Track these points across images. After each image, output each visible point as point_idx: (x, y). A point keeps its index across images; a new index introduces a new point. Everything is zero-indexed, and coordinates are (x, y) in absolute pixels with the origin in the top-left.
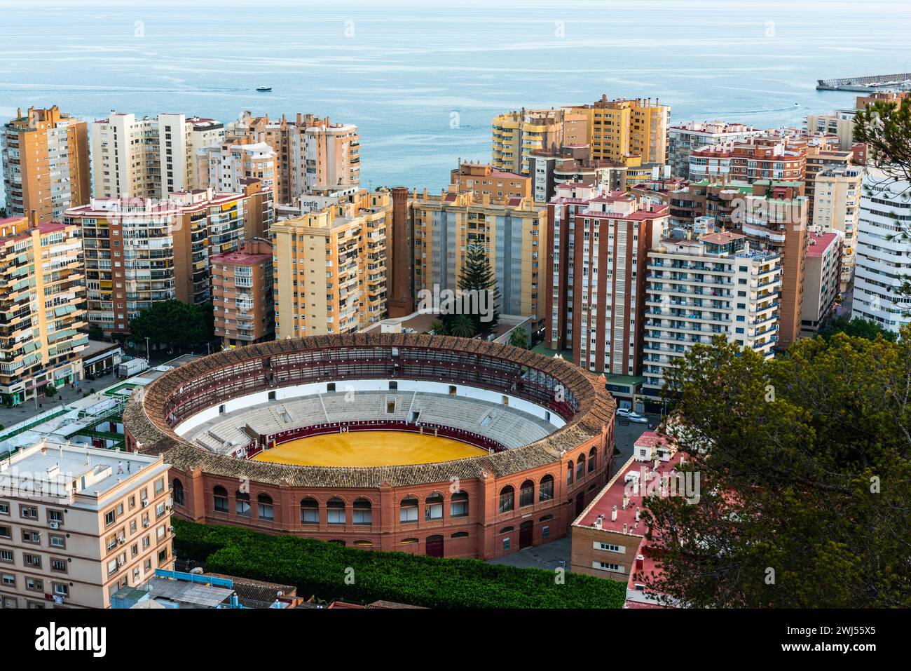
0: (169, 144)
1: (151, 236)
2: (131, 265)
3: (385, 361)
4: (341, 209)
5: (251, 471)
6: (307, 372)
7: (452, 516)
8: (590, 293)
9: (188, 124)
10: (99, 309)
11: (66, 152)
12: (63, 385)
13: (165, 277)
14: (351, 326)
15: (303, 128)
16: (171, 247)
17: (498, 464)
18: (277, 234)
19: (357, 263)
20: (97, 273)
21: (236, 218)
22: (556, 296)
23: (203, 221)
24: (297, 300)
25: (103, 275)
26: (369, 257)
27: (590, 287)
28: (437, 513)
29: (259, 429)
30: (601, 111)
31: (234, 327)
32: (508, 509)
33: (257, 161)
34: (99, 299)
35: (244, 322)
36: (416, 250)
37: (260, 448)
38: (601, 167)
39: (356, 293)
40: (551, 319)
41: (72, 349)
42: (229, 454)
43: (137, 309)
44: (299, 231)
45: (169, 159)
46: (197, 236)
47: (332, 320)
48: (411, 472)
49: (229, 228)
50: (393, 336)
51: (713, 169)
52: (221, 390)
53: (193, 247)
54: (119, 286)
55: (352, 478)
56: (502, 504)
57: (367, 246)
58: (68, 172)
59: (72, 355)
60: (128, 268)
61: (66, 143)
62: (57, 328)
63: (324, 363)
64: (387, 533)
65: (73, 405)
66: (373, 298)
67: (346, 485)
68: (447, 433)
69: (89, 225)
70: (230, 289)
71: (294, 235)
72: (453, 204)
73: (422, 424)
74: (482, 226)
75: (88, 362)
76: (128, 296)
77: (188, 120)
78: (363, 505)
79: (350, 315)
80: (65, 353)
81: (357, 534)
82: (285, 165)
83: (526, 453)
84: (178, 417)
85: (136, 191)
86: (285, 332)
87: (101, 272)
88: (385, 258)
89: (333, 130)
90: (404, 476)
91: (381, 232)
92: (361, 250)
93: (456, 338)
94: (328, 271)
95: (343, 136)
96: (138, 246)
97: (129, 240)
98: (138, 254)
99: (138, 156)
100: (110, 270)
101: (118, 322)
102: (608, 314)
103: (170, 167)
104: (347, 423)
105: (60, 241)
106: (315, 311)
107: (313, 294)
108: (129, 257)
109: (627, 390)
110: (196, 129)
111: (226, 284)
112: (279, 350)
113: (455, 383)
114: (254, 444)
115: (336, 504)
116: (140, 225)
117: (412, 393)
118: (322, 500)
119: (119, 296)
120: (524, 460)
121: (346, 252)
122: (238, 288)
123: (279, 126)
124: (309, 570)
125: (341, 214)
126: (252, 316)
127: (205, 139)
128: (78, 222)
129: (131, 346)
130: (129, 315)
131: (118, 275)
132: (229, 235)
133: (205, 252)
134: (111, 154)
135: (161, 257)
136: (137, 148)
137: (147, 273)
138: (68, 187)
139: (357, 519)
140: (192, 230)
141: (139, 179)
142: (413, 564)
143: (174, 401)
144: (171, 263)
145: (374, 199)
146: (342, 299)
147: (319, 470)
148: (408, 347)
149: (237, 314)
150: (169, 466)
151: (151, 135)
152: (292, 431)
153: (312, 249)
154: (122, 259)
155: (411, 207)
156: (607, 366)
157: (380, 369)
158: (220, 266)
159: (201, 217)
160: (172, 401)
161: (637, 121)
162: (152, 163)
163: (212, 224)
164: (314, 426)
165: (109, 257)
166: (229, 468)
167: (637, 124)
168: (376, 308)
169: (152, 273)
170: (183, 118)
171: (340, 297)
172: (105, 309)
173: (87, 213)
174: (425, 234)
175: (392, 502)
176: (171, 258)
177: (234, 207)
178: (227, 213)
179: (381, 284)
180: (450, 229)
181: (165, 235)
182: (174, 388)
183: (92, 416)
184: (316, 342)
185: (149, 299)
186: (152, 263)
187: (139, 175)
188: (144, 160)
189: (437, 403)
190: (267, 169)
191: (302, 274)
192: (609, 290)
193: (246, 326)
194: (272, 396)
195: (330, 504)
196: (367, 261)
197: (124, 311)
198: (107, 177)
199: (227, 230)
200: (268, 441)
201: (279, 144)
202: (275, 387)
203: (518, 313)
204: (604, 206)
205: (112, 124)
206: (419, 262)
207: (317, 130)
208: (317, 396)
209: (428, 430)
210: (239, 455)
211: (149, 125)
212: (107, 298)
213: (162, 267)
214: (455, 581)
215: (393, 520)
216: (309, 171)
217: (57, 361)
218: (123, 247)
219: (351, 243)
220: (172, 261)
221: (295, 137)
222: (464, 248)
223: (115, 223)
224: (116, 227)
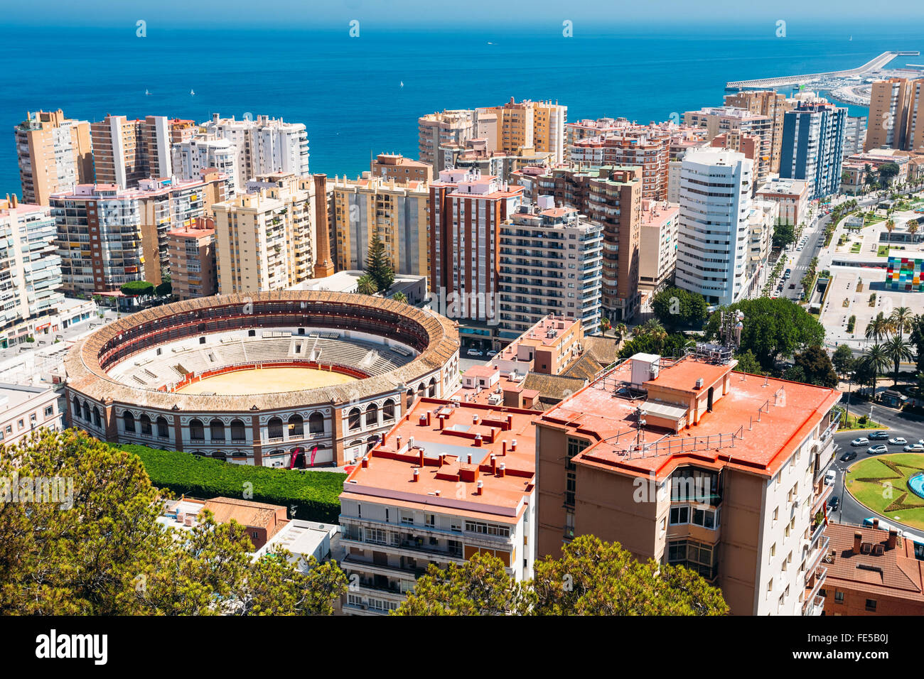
2: (105, 238)
3: (295, 312)
4: (272, 192)
10: (81, 274)
16: (137, 224)
17: (348, 391)
18: (217, 213)
19: (284, 235)
20: (78, 245)
21: (196, 200)
22: (438, 260)
24: (234, 265)
25: (83, 246)
27: (459, 252)
29: (190, 368)
30: (510, 111)
32: (355, 426)
33: (219, 155)
34: (81, 265)
36: (338, 225)
37: (188, 382)
38: (496, 155)
41: (50, 306)
44: (233, 210)
46: (162, 214)
48: (277, 398)
49: (189, 208)
51: (588, 157)
53: (158, 223)
54: (97, 254)
56: (350, 422)
57: (293, 222)
59: (51, 311)
60: (103, 240)
66: (301, 263)
68: (339, 368)
69: (70, 206)
70: (181, 257)
71: (229, 213)
72: (365, 187)
73: (320, 361)
74: (387, 205)
76: (104, 263)
78: (238, 425)
80: (44, 309)
82: (248, 157)
86: (226, 290)
87: (82, 244)
90: (271, 401)
95: (292, 133)
97: (103, 218)
98: (111, 230)
100: (89, 243)
101: (97, 284)
102: (474, 273)
107: (246, 260)
108: (103, 232)
111: (179, 253)
114: (183, 379)
115: (217, 424)
119: (97, 263)
120: (370, 388)
121: (272, 227)
122: (188, 256)
123: (241, 125)
126: (200, 278)
128: (61, 203)
130: (106, 278)
131: (96, 246)
132: (190, 213)
133: (169, 227)
137: (120, 244)
140: (156, 210)
145: (303, 184)
148: (312, 302)
149: (188, 277)
152: (216, 369)
153: (244, 224)
154: (98, 233)
157: (291, 319)
158: (174, 239)
159: (163, 199)
160: (114, 346)
161: (540, 119)
164: (234, 365)
165: (87, 232)
167: (539, 121)
169: (123, 245)
172: (86, 274)
174: (343, 211)
175: (261, 422)
178: (187, 196)
180: (362, 207)
186: (122, 236)
188: (136, 154)
189: (334, 345)
191: (237, 244)
192: (474, 255)
193: (195, 287)
194: (202, 340)
197: (101, 275)
199: (188, 210)
200: (195, 376)
201: (243, 140)
202: (205, 333)
203: (417, 274)
204: (470, 188)
206: (340, 235)
207: (271, 128)
208: (239, 340)
209: (325, 366)
215: (263, 437)
217: (38, 315)
218: (98, 224)
219: (277, 219)
221: (254, 135)
222: (375, 223)
223: (91, 204)
224: (92, 208)
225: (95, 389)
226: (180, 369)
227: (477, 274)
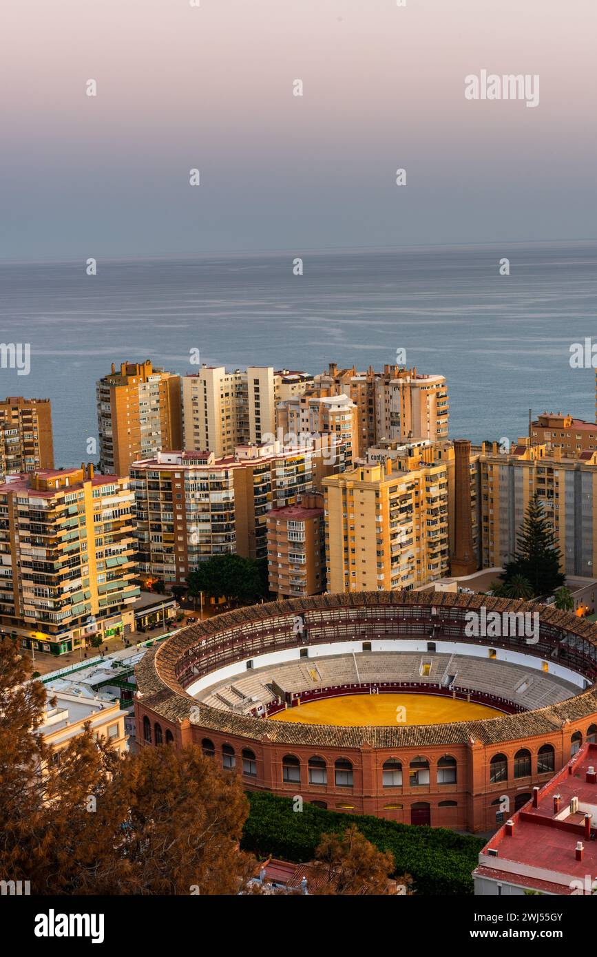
0: (257, 397)
1: (211, 489)
2: (192, 518)
3: (423, 620)
4: (400, 463)
5: (237, 726)
6: (343, 630)
7: (438, 784)
9: (277, 377)
10: (161, 562)
11: (158, 405)
12: (113, 636)
13: (226, 531)
14: (406, 584)
15: (387, 380)
16: (232, 500)
17: (490, 730)
18: (329, 488)
19: (413, 519)
20: (160, 525)
21: (303, 472)
23: (268, 474)
24: (348, 555)
25: (165, 527)
26: (428, 513)
28: (425, 779)
29: (285, 687)
31: (286, 583)
32: (500, 779)
33: (334, 414)
34: (162, 551)
35: (297, 577)
36: (484, 507)
37: (283, 706)
39: (412, 550)
41: (123, 600)
43: (198, 562)
44: (349, 485)
45: (258, 413)
46: (261, 489)
47: (382, 577)
48: (396, 733)
49: (295, 481)
50: (445, 595)
52: (249, 645)
53: (256, 500)
54: (180, 539)
55: (335, 737)
56: (493, 773)
57: (425, 502)
58: (159, 426)
59: (124, 607)
60: (190, 521)
61: (157, 397)
62: (108, 579)
63: (359, 621)
64: (369, 797)
65: (110, 656)
66: (434, 556)
67: (327, 744)
68: (480, 698)
69: (153, 478)
70: (283, 544)
71: (345, 489)
72: (521, 458)
73: (455, 688)
74: (551, 480)
75: (139, 614)
76: (189, 549)
77: (275, 374)
78: (344, 766)
79: (404, 573)
80: (115, 605)
81: (338, 795)
82: (371, 417)
83: (524, 721)
84: (200, 670)
85: (225, 445)
86: (336, 587)
87: (164, 525)
88: (446, 514)
89: (418, 381)
90: (387, 737)
91: (441, 486)
92: (417, 505)
93: (497, 598)
94: (378, 526)
95: (429, 388)
96: (199, 499)
97: (191, 493)
98: (200, 507)
99: (228, 410)
100: (173, 523)
101: (179, 575)
103: (258, 420)
104: (378, 684)
105: (113, 493)
106: (366, 567)
107: (363, 550)
108: (190, 511)
110: (285, 382)
111: (280, 538)
112: (312, 605)
113: (495, 645)
114: (277, 701)
115: (317, 764)
116: (201, 479)
117: (450, 655)
118: (304, 757)
119: (180, 549)
120: (520, 727)
121: (398, 507)
122: (290, 542)
123: (365, 378)
124: (273, 828)
125: (400, 467)
126: (304, 571)
127: (293, 392)
128: (142, 474)
129: (191, 600)
130: (190, 568)
131: (179, 528)
132: (296, 489)
133: (269, 506)
134: (201, 407)
135: (221, 510)
136: (226, 402)
137: (208, 526)
139: (341, 780)
140: (255, 484)
141: (228, 432)
142: (381, 829)
143: (198, 655)
144: (232, 517)
145: (440, 452)
146: (394, 555)
147: (302, 727)
148: (446, 607)
149: (290, 569)
151: (241, 388)
152: (319, 690)
153: (362, 503)
154: (184, 511)
155: (478, 462)
157: (418, 628)
158: (274, 520)
159: (264, 470)
160: (195, 654)
162: (242, 416)
163: (277, 477)
164: (343, 686)
165: (171, 510)
166: (216, 721)
168: (436, 566)
169: (213, 526)
170: (271, 370)
171: (392, 553)
172: (168, 562)
173: (151, 466)
174: (492, 488)
175: (373, 765)
176: (231, 512)
177: (302, 461)
178: (293, 467)
179: (442, 541)
180: (517, 484)
181: (226, 488)
182: (195, 640)
183: (125, 667)
184: (351, 599)
185: (210, 552)
186: (213, 516)
187: (229, 428)
188: (235, 413)
189: (474, 666)
190: (344, 422)
191: (352, 529)
193: (298, 582)
194: (304, 653)
195: (311, 762)
196: (425, 517)
197: (185, 564)
198: (196, 430)
199: (294, 484)
200: (293, 699)
201: (365, 397)
202: (307, 644)
203: (590, 574)
205: (202, 378)
206: (486, 519)
207: (401, 381)
208: (351, 655)
209: (461, 694)
210: (260, 713)
211: (239, 378)
212: (169, 551)
213: (222, 521)
214: (418, 850)
215: (375, 784)
216: (393, 424)
217: (108, 612)
218: (184, 500)
219: (405, 498)
220: (233, 514)
221: (380, 390)
223: (177, 476)
224: (178, 481)
225: (169, 709)
226: (273, 688)
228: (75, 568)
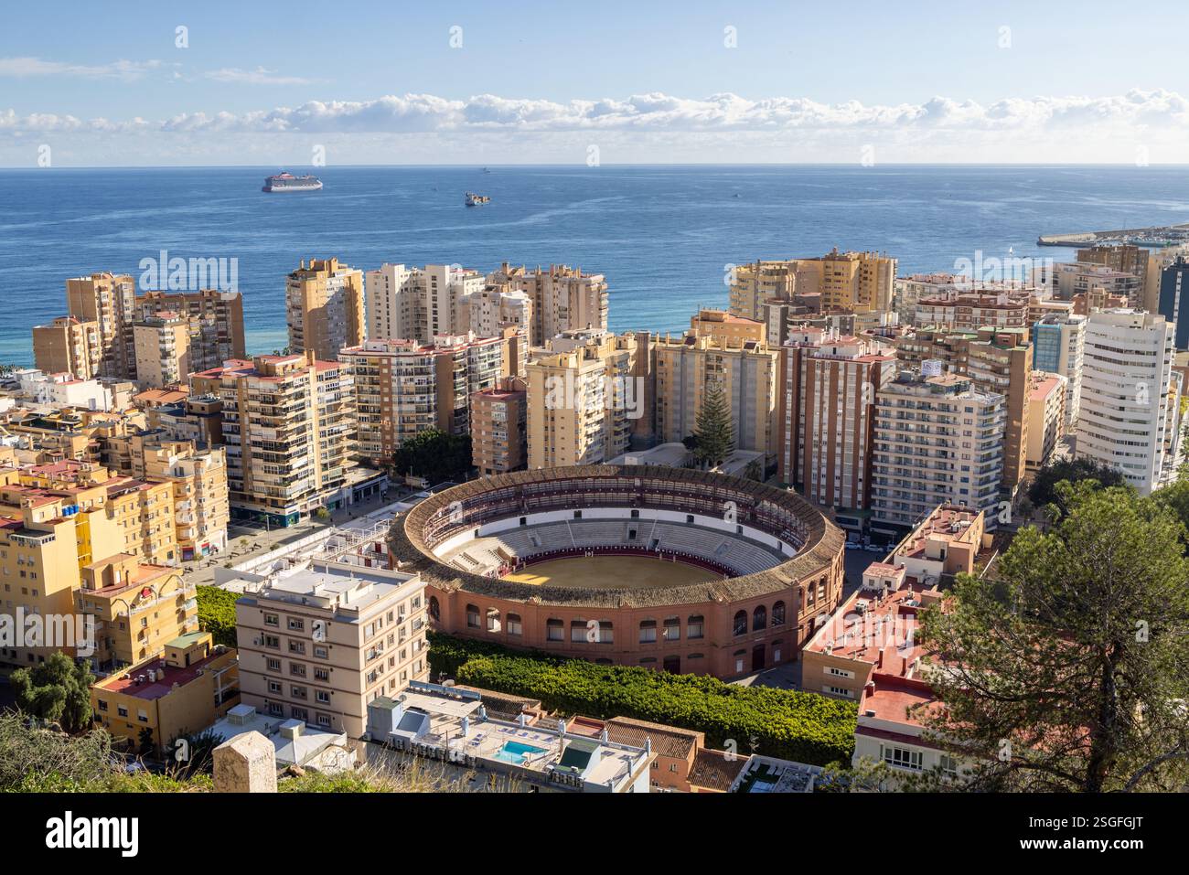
0: (434, 292)
1: (416, 374)
3: (628, 490)
6: (557, 500)
7: (687, 637)
8: (821, 430)
9: (453, 274)
10: (369, 440)
11: (343, 299)
12: (334, 508)
15: (556, 278)
17: (732, 589)
20: (367, 407)
22: (788, 433)
23: (465, 361)
24: (547, 434)
25: (372, 409)
27: (821, 425)
30: (830, 263)
31: (489, 458)
32: (741, 632)
34: (368, 430)
35: (499, 453)
37: (511, 570)
38: (831, 314)
40: (783, 455)
41: (343, 476)
42: (483, 575)
43: (403, 440)
50: (635, 467)
51: (938, 317)
58: (344, 317)
59: (343, 481)
60: (395, 403)
61: (343, 291)
63: (571, 491)
64: (627, 652)
66: (617, 433)
68: (685, 559)
69: (361, 364)
70: (487, 423)
71: (546, 374)
72: (692, 347)
73: (661, 550)
74: (718, 368)
76: (395, 428)
77: (453, 271)
81: (598, 652)
82: (539, 311)
84: (436, 539)
86: (537, 461)
87: (371, 406)
89: (584, 279)
90: (643, 598)
95: (593, 285)
96: (404, 383)
97: (397, 378)
99: (407, 303)
100: (379, 405)
101: (385, 451)
102: (838, 450)
103: (435, 313)
104: (591, 548)
105: (335, 377)
106: (564, 444)
109: (856, 522)
111: (484, 418)
112: (530, 479)
113: (692, 512)
114: (506, 566)
116: (407, 364)
117: (653, 521)
122: (494, 422)
123: (534, 276)
126: (506, 447)
127: (467, 287)
130: (396, 445)
131: (387, 409)
132: (487, 374)
134: (383, 301)
136: (406, 296)
137: (412, 407)
138: (344, 330)
140: (454, 369)
141: (407, 323)
145: (620, 342)
148: (649, 479)
149: (493, 446)
150: (426, 584)
151: (418, 284)
152: (540, 555)
154: (390, 394)
155: (654, 351)
156: (837, 500)
157: (623, 496)
158: (478, 402)
159: (462, 357)
161: (866, 272)
162: (419, 309)
163: (472, 364)
164: (561, 550)
166: (481, 587)
167: (865, 275)
169: (417, 408)
171: (587, 431)
172: (374, 440)
173: (359, 353)
174: (667, 374)
176: (433, 394)
177: (493, 349)
178: (486, 354)
180: (688, 370)
181: (428, 373)
186: (416, 399)
187: (408, 320)
188: (412, 306)
189: (675, 531)
190: (523, 314)
192: (839, 428)
193: (501, 458)
194: (523, 522)
199: (486, 370)
200: (518, 563)
201: (534, 293)
202: (526, 513)
203: (753, 449)
204: (835, 349)
205: (384, 274)
206: (661, 400)
208: (564, 522)
209: (667, 556)
210: (492, 575)
211: (417, 274)
212: (376, 430)
213: (425, 403)
216: (561, 317)
217: (330, 486)
218: (391, 384)
221: (548, 286)
222: (702, 387)
223: (385, 362)
224: (385, 366)
226: (501, 553)
227: (843, 452)
228: (301, 447)
